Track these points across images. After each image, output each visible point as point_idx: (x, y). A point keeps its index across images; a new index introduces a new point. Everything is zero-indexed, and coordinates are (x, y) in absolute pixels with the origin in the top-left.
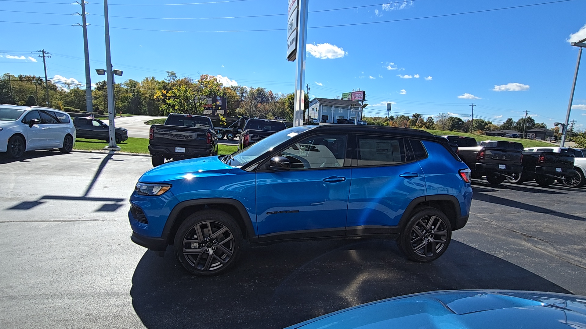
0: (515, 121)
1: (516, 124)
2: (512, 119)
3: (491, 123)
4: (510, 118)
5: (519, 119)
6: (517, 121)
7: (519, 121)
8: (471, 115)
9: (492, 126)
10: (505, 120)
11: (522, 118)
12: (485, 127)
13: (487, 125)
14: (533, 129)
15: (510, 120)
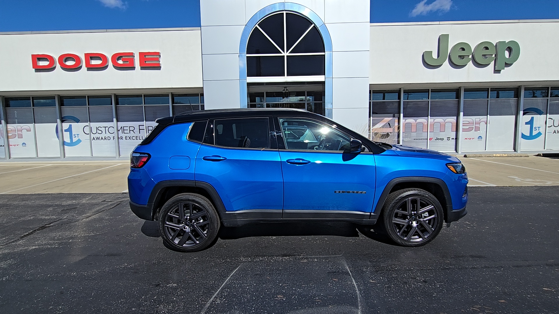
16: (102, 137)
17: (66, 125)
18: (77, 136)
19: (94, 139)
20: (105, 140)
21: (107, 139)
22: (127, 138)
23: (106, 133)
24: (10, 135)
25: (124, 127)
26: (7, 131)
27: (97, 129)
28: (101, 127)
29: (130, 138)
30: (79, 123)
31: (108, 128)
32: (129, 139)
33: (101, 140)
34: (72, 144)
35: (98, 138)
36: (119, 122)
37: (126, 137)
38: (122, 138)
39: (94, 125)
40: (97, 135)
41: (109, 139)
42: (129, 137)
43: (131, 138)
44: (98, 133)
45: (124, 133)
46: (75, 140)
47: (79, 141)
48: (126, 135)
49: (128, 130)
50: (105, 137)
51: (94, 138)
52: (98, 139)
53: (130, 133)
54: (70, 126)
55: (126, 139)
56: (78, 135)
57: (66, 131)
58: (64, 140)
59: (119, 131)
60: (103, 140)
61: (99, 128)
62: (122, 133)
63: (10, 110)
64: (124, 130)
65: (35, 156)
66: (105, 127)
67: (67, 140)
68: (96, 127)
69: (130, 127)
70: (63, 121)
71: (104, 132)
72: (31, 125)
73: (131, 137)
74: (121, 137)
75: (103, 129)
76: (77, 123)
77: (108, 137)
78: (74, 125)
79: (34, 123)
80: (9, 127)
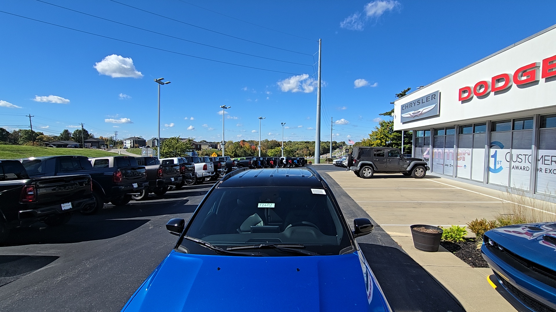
0: (71, 132)
1: (72, 135)
2: (69, 131)
3: (42, 134)
4: (66, 129)
5: (75, 131)
6: (73, 132)
7: (75, 132)
8: (30, 126)
9: (44, 137)
10: (62, 131)
11: (77, 130)
12: (37, 138)
13: (39, 136)
14: (88, 139)
15: (66, 131)
16: (521, 167)
17: (492, 151)
18: (499, 162)
19: (513, 168)
20: (523, 170)
21: (526, 169)
22: (547, 171)
23: (525, 162)
24: (459, 157)
25: (545, 156)
26: (457, 154)
27: (518, 156)
28: (522, 155)
29: (550, 171)
30: (503, 149)
31: (528, 156)
32: (549, 173)
33: (520, 170)
34: (495, 171)
35: (517, 167)
36: (541, 149)
37: (546, 169)
38: (541, 170)
39: (515, 152)
40: (517, 164)
41: (527, 170)
42: (549, 169)
43: (552, 171)
44: (518, 161)
45: (544, 164)
46: (498, 166)
47: (501, 168)
48: (547, 166)
49: (549, 160)
50: (524, 167)
51: (513, 166)
52: (517, 169)
53: (551, 165)
54: (496, 151)
55: (546, 173)
56: (501, 161)
57: (492, 156)
58: (490, 166)
59: (539, 160)
60: (522, 170)
61: (520, 156)
62: (542, 164)
63: (462, 136)
64: (545, 160)
65: (469, 178)
66: (526, 155)
67: (492, 166)
68: (517, 155)
69: (552, 156)
70: (491, 147)
71: (524, 161)
72: (470, 149)
73: (552, 169)
74: (540, 168)
75: (523, 157)
76: (501, 149)
77: (527, 167)
78: (499, 151)
79: (472, 148)
80: (459, 151)
